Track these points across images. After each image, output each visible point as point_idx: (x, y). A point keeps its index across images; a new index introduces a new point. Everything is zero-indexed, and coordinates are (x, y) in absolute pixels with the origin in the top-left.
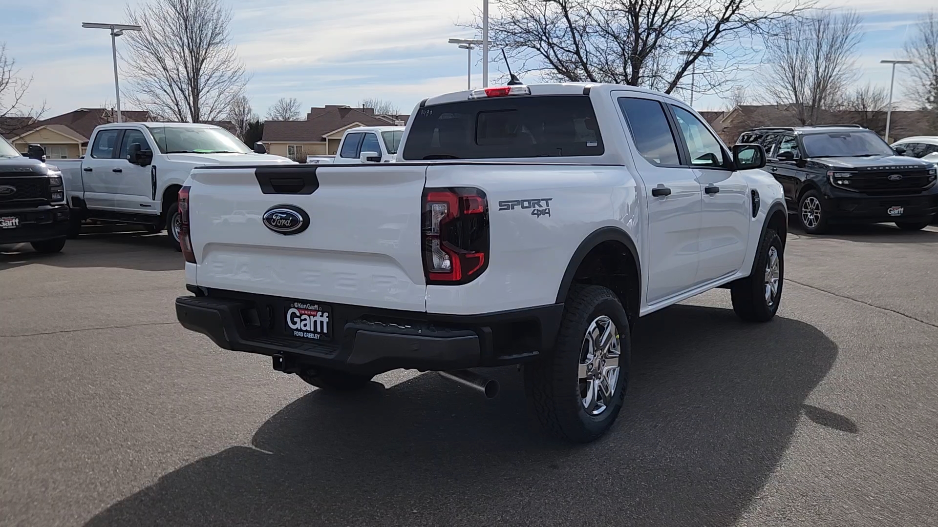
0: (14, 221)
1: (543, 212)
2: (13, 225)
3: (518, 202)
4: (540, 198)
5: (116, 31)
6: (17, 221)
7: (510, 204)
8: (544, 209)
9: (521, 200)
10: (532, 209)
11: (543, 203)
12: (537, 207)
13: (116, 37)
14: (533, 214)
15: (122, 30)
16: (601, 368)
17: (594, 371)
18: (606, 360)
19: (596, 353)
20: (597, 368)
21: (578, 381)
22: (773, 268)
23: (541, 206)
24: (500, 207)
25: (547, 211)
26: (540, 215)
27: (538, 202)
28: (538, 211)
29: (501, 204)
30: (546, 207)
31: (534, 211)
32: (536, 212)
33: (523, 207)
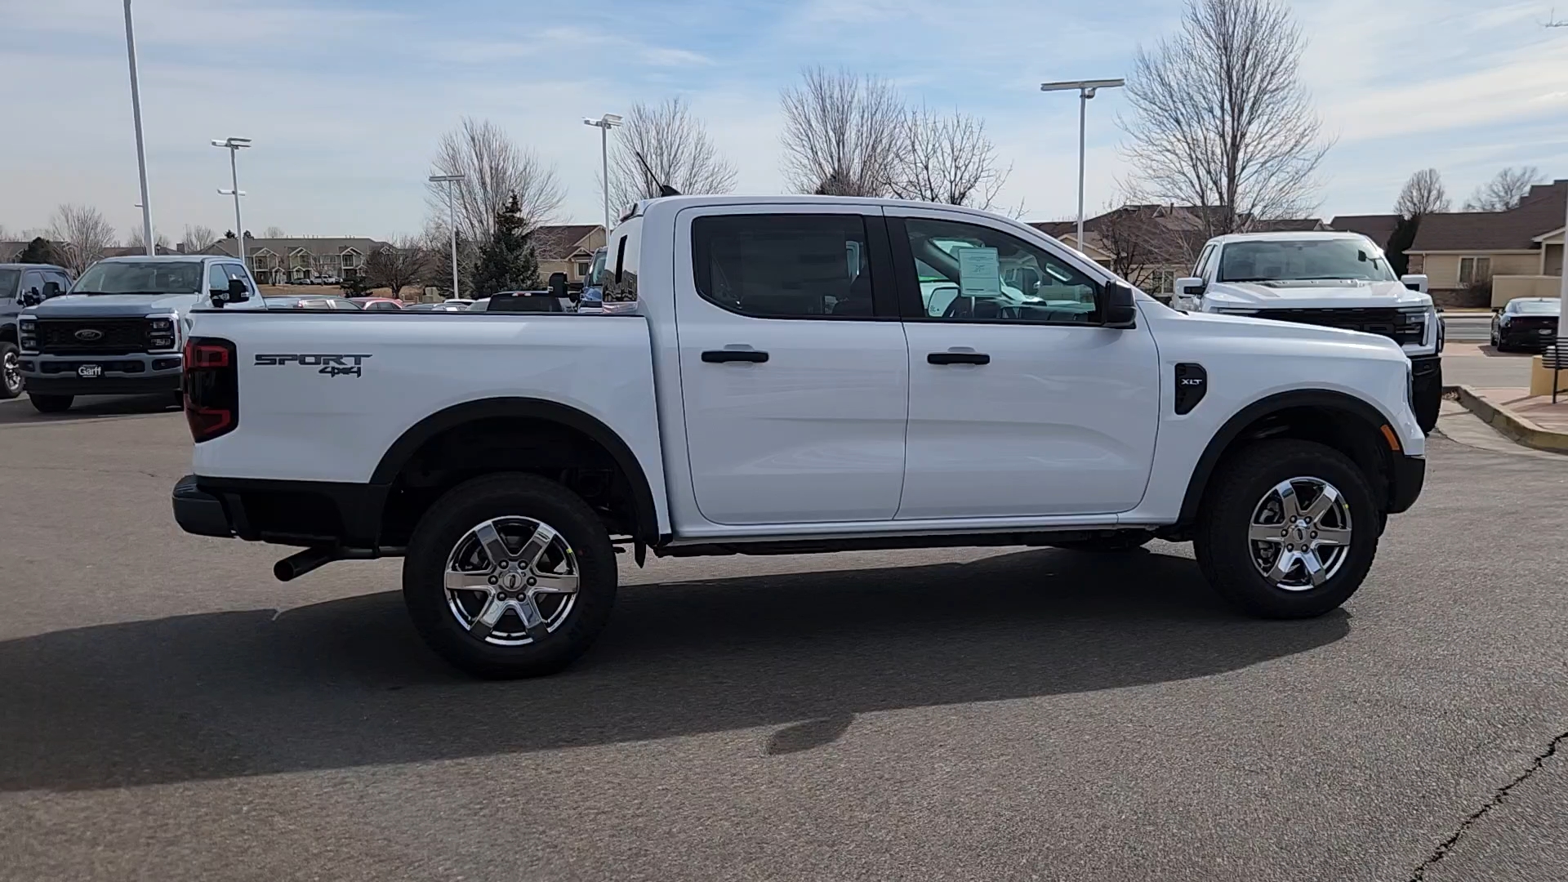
1: (347, 371)
3: (294, 358)
4: (343, 354)
5: (1086, 92)
7: (278, 358)
8: (349, 366)
9: (301, 355)
10: (322, 366)
11: (349, 362)
12: (332, 364)
13: (1087, 100)
14: (322, 371)
15: (1094, 89)
16: (524, 588)
17: (501, 587)
18: (537, 578)
19: (504, 564)
20: (508, 585)
21: (446, 591)
22: (1316, 520)
23: (344, 364)
24: (255, 361)
25: (355, 369)
26: (338, 373)
27: (338, 358)
28: (333, 368)
29: (258, 357)
30: (353, 365)
31: (326, 368)
32: (329, 369)
33: (303, 362)
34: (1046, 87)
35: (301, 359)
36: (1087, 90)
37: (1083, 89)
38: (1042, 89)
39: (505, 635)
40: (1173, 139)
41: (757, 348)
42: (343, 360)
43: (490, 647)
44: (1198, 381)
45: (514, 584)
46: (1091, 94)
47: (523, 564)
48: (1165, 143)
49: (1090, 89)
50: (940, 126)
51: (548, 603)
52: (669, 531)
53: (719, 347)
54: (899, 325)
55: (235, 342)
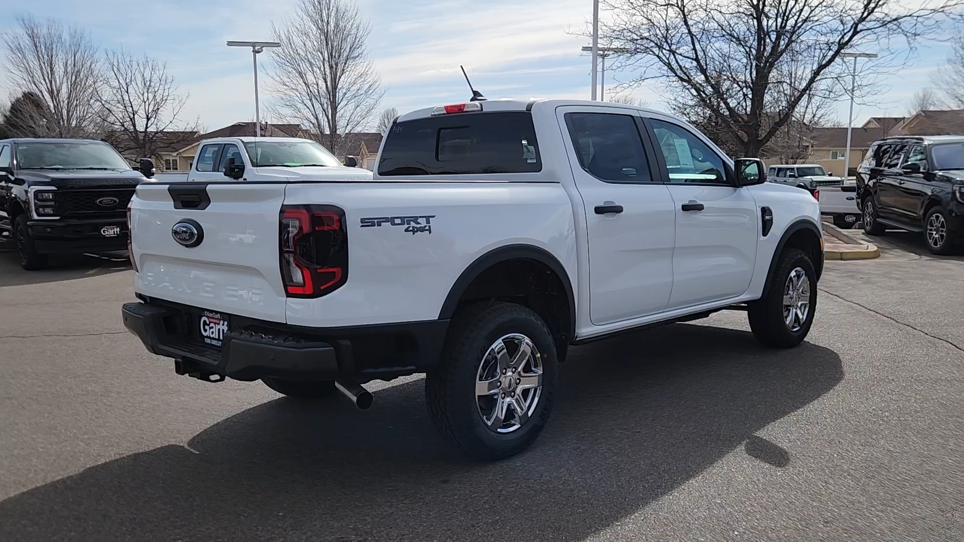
0: (115, 230)
1: (422, 230)
2: (114, 234)
3: (387, 220)
4: (418, 215)
6: (118, 230)
7: (376, 221)
8: (423, 225)
9: (391, 218)
10: (406, 226)
11: (423, 222)
12: (412, 224)
13: (257, 54)
14: (407, 230)
15: (262, 48)
16: (514, 387)
18: (521, 378)
19: (504, 371)
20: (507, 386)
21: (476, 398)
22: (800, 291)
23: (419, 223)
24: (361, 224)
25: (427, 228)
26: (417, 231)
27: (415, 219)
28: (413, 227)
29: (363, 221)
30: (426, 225)
31: (408, 228)
32: (411, 229)
33: (393, 224)
34: (230, 44)
35: (391, 220)
37: (254, 47)
38: (227, 44)
41: (617, 203)
42: (418, 221)
44: (770, 217)
45: (510, 385)
46: (260, 51)
47: (514, 370)
49: (259, 47)
52: (576, 334)
53: (600, 204)
55: (342, 207)
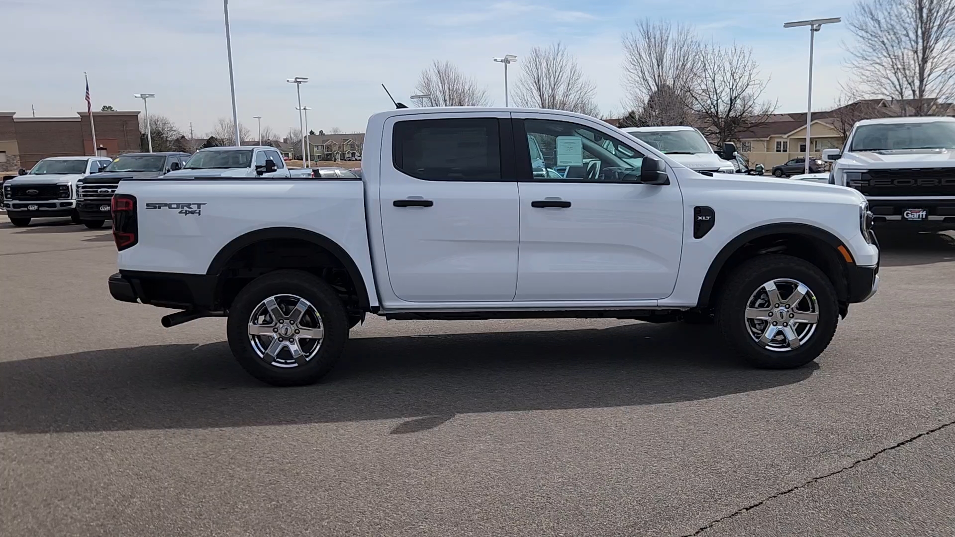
1: (193, 213)
3: (166, 205)
4: (191, 203)
7: (157, 205)
8: (194, 210)
9: (169, 204)
10: (180, 210)
11: (195, 207)
12: (186, 208)
14: (180, 212)
15: (820, 25)
16: (293, 335)
17: (280, 334)
18: (300, 330)
19: (281, 321)
20: (284, 333)
21: (249, 335)
22: (793, 306)
23: (191, 208)
24: (148, 207)
25: (198, 211)
26: (188, 213)
27: (189, 205)
28: (186, 211)
29: (148, 205)
30: (197, 209)
31: (182, 211)
32: (184, 211)
33: (170, 208)
34: (787, 25)
35: (169, 206)
36: (815, 26)
37: (812, 25)
38: (784, 26)
39: (284, 361)
40: (880, 55)
41: (426, 198)
42: (191, 206)
43: (273, 367)
44: (708, 217)
45: (287, 333)
46: (818, 28)
47: (292, 322)
48: (875, 58)
49: (817, 25)
50: (723, 53)
51: (306, 344)
52: (377, 304)
53: (404, 198)
54: (515, 184)
55: (135, 196)
